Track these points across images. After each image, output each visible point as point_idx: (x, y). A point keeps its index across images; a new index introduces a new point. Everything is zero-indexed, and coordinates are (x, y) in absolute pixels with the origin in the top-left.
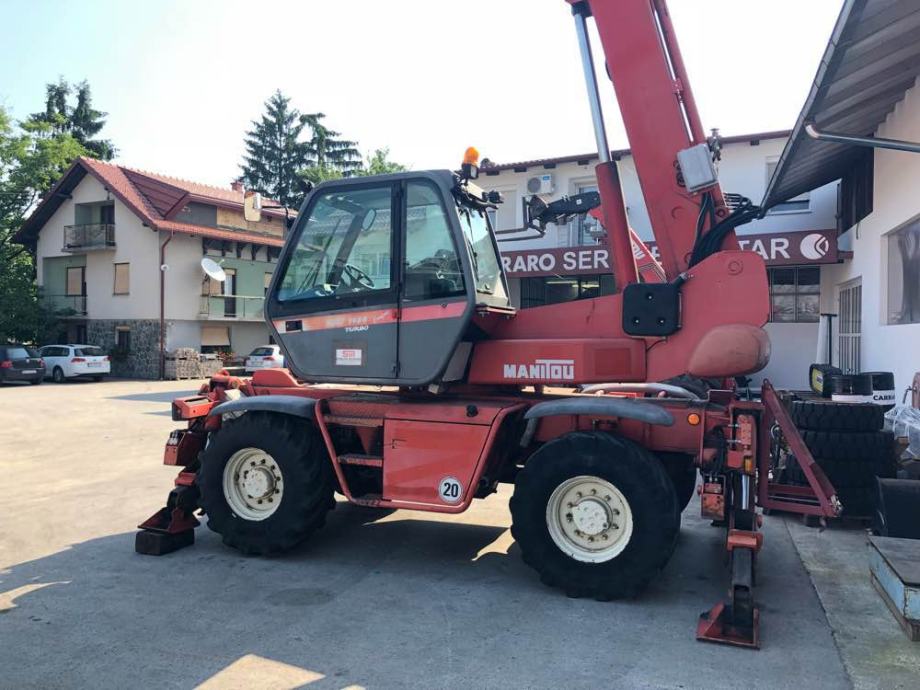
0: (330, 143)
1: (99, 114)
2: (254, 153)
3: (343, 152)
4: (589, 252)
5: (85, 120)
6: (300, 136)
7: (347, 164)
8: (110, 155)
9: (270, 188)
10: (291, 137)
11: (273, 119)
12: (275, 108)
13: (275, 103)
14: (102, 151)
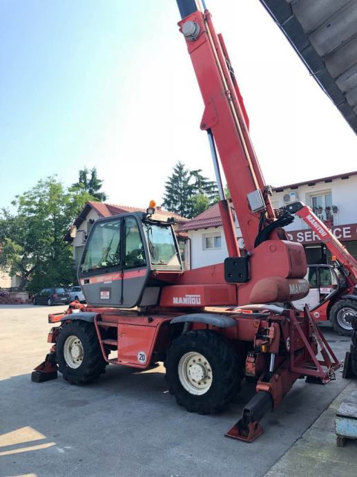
0: (203, 183)
1: (100, 181)
2: (169, 192)
3: (211, 187)
4: (310, 232)
5: (94, 184)
6: (189, 181)
7: (213, 192)
8: (104, 199)
9: (177, 207)
10: (186, 182)
11: (177, 175)
12: (178, 170)
13: (178, 167)
14: (101, 197)
